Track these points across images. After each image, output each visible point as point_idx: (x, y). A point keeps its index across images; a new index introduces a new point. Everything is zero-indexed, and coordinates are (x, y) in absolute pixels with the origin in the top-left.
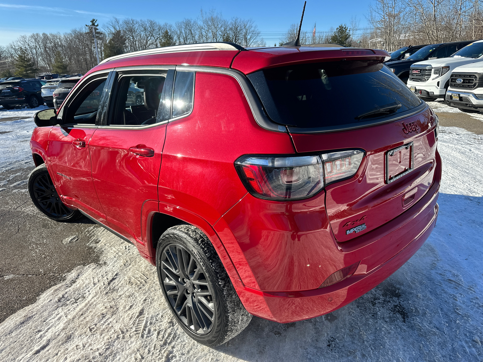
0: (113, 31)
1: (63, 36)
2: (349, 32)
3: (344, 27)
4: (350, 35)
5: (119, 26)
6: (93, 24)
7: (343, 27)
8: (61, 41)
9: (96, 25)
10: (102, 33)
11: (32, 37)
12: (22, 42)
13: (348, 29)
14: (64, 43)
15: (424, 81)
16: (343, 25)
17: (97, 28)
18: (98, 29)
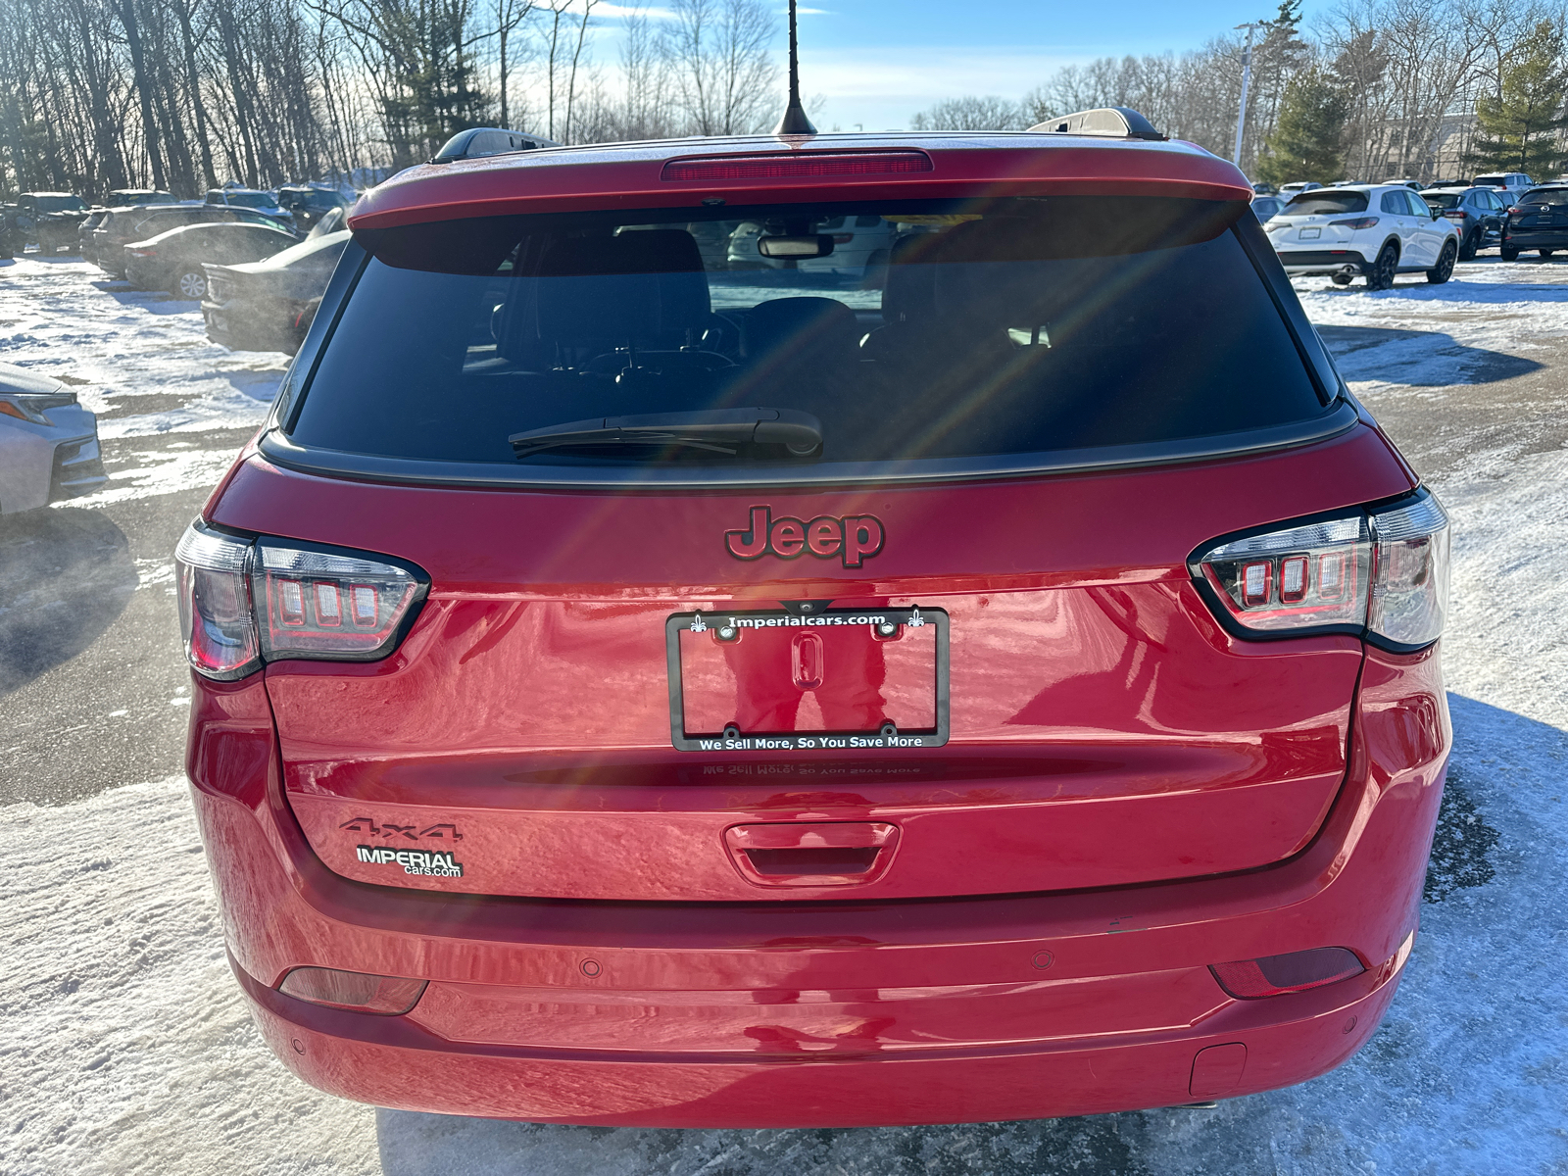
0: (1347, 34)
1: (1177, 63)
5: (1370, 17)
6: (1285, 17)
8: (1168, 80)
9: (1292, 17)
10: (1304, 47)
11: (1093, 71)
12: (1060, 88)
14: (1177, 85)
17: (1295, 27)
18: (1296, 32)
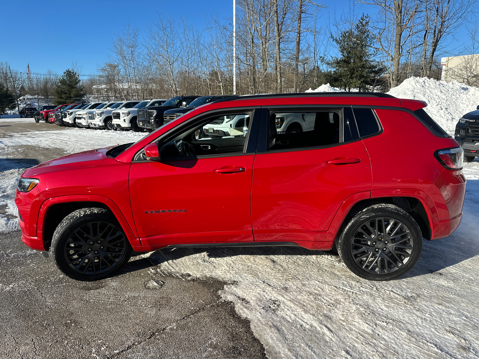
2: (78, 77)
3: (72, 71)
4: (79, 81)
7: (70, 72)
13: (77, 74)
15: (219, 124)
16: (70, 70)
